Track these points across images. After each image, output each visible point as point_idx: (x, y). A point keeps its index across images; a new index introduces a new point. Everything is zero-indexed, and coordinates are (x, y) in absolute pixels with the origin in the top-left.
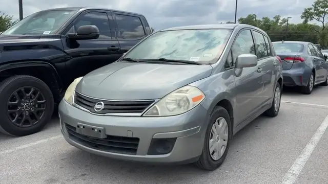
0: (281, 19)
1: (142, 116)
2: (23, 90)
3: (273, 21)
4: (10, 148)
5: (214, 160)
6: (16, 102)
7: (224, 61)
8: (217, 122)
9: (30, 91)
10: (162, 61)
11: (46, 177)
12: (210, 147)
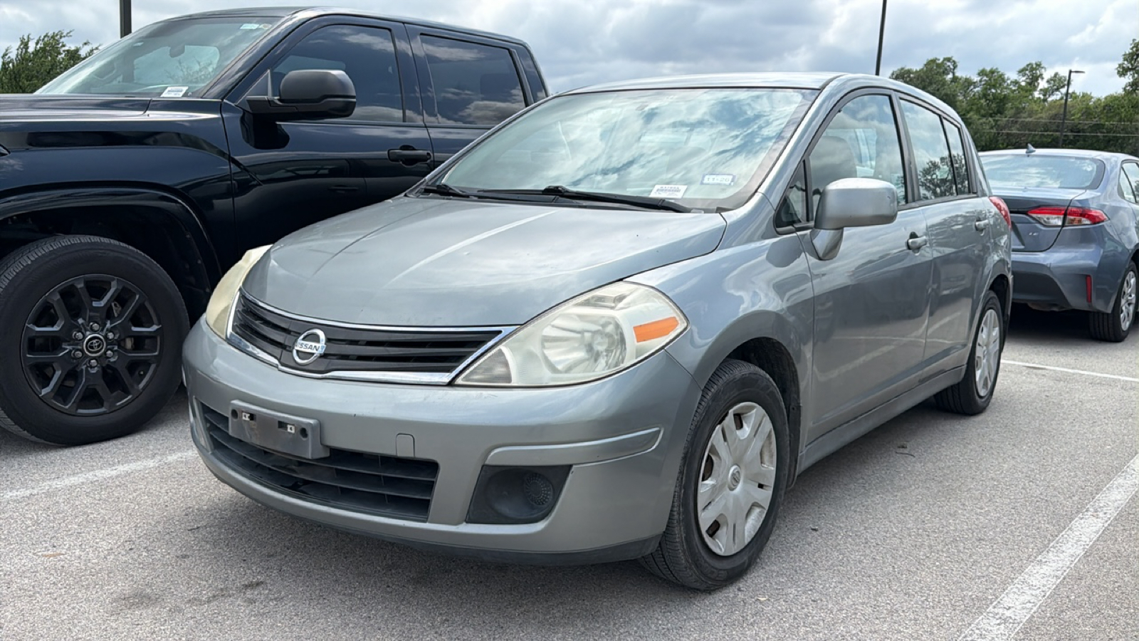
0: (1048, 74)
1: (451, 384)
2: (80, 285)
3: (1016, 83)
4: (24, 485)
5: (714, 554)
6: (56, 328)
7: (775, 199)
8: (729, 420)
9: (106, 291)
10: (556, 196)
11: (122, 586)
12: (700, 506)
